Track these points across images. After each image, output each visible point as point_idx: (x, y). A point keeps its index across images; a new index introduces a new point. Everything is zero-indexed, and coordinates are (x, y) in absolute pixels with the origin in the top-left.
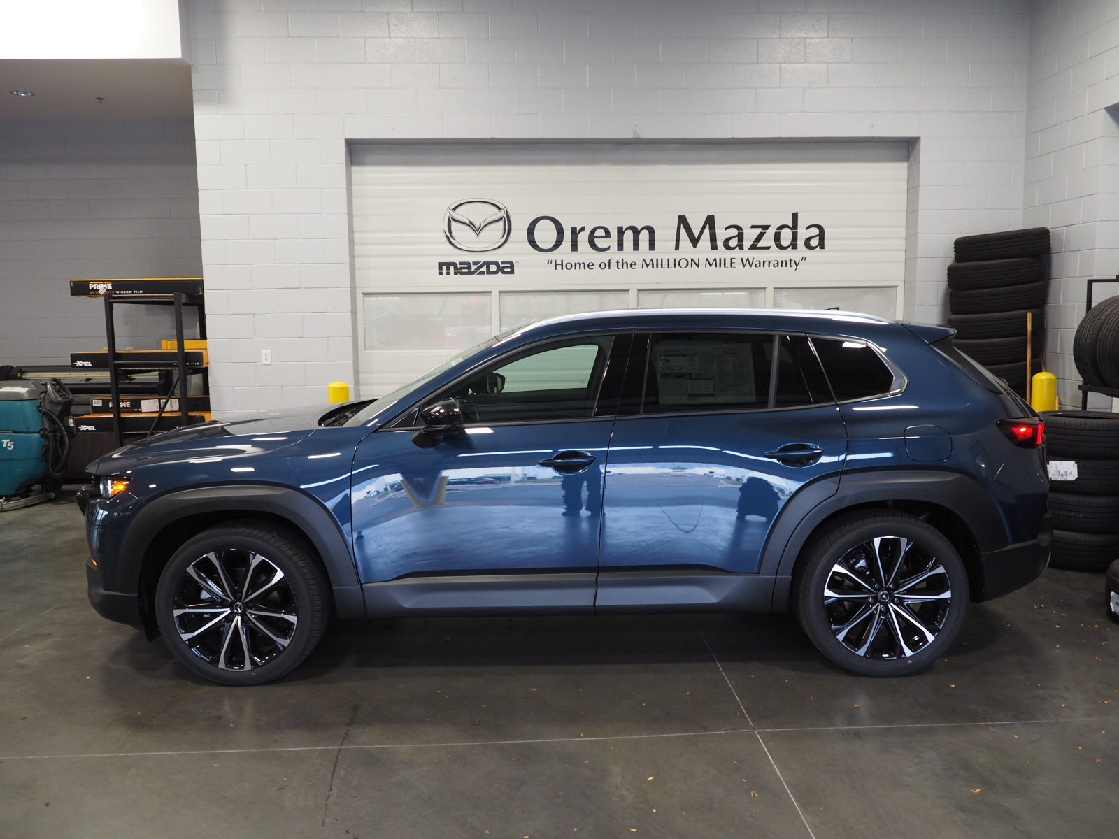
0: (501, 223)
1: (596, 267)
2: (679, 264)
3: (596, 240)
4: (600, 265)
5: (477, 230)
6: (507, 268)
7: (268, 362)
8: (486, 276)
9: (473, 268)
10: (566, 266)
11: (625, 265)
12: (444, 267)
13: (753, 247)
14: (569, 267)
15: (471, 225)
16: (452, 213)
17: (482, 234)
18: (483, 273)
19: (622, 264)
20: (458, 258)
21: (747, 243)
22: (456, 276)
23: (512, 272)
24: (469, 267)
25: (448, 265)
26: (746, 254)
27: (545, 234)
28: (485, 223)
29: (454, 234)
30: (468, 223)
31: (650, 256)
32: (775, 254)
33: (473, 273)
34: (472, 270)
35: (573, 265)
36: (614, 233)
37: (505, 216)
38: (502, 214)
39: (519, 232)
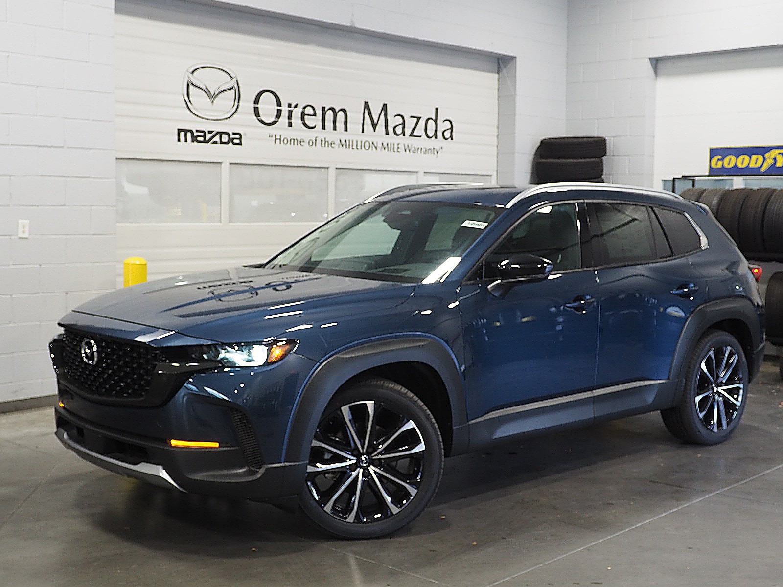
0: (233, 91)
1: (306, 144)
2: (364, 147)
3: (306, 117)
4: (309, 142)
5: (213, 97)
6: (236, 139)
7: (26, 235)
8: (219, 145)
9: (208, 136)
10: (284, 141)
11: (327, 143)
12: (182, 134)
13: (412, 135)
14: (286, 142)
15: (207, 91)
16: (190, 75)
17: (215, 101)
18: (215, 143)
19: (325, 143)
20: (195, 125)
21: (408, 132)
22: (193, 143)
23: (240, 144)
24: (204, 136)
25: (186, 131)
26: (406, 140)
27: (268, 107)
28: (220, 90)
29: (191, 99)
30: (204, 89)
31: (344, 136)
32: (424, 143)
33: (208, 142)
34: (207, 138)
35: (289, 140)
36: (319, 112)
37: (236, 85)
38: (233, 83)
39: (247, 104)
